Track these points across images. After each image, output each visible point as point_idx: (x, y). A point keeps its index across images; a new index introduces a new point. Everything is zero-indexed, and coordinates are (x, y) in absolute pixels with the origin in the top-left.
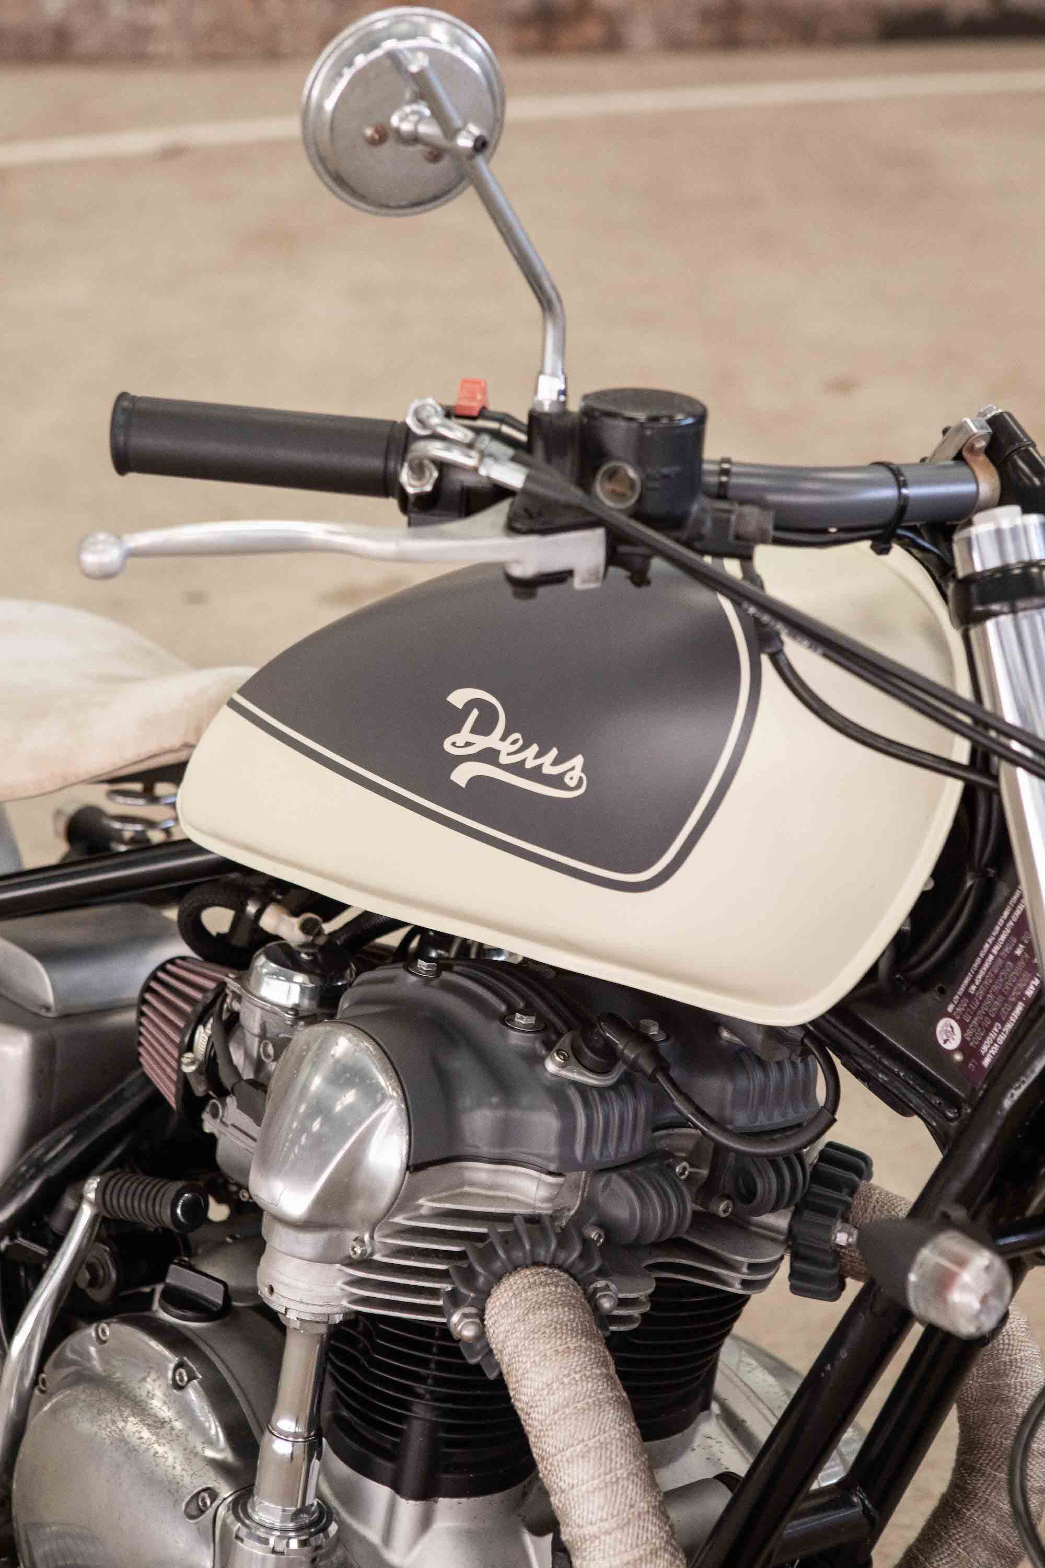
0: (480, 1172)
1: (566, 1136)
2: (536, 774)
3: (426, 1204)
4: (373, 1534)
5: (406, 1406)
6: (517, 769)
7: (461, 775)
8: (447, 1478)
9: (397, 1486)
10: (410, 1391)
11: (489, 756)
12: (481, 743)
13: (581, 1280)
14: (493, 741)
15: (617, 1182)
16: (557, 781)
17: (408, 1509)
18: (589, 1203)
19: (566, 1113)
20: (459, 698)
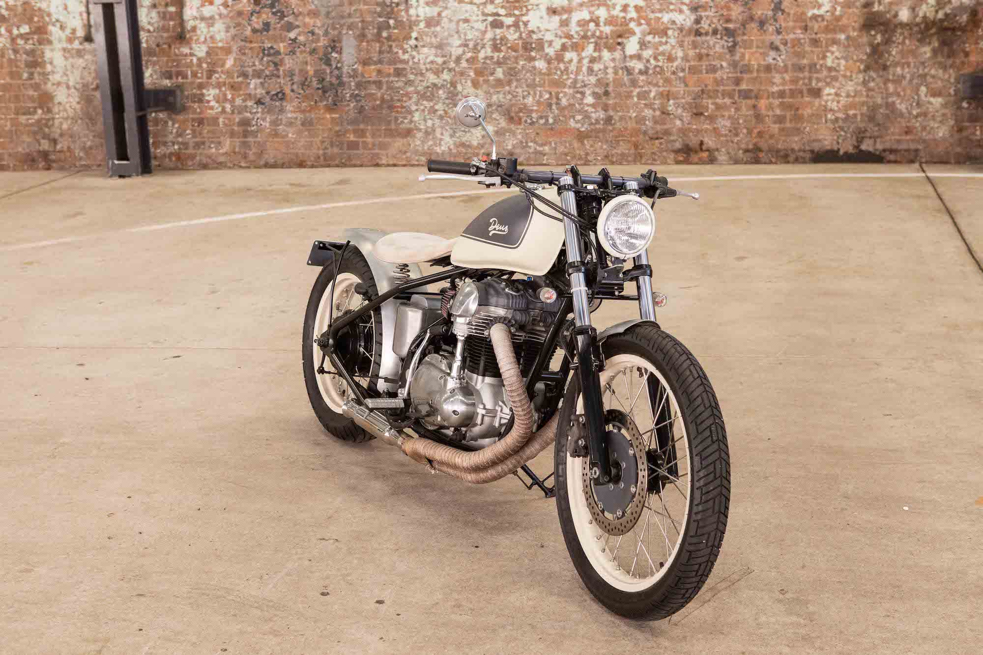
0: (492, 309)
1: (508, 302)
2: (501, 231)
3: (483, 314)
4: (473, 384)
5: (480, 357)
6: (499, 230)
7: (490, 235)
8: (487, 373)
9: (478, 374)
10: (480, 354)
11: (495, 229)
12: (494, 227)
13: (509, 327)
14: (495, 226)
15: (518, 312)
16: (504, 231)
17: (480, 378)
18: (513, 317)
19: (508, 299)
20: (491, 221)
